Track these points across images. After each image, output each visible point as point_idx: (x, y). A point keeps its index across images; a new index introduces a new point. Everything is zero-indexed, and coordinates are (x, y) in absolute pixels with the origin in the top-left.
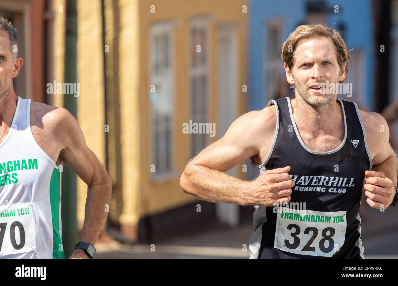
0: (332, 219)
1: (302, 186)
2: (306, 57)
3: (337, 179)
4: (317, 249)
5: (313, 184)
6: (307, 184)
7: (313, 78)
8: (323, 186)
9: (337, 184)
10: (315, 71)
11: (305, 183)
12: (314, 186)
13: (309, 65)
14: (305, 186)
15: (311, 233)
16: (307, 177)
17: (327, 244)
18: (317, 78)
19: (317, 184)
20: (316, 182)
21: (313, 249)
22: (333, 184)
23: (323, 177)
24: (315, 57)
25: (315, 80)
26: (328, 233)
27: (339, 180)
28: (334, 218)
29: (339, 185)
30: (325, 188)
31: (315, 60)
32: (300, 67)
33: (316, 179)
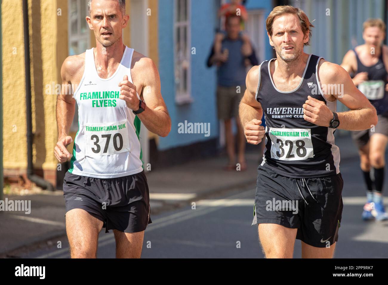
0: (300, 134)
1: (276, 115)
2: (279, 28)
3: (297, 109)
4: (296, 155)
5: (283, 113)
6: (278, 113)
7: (284, 42)
8: (290, 114)
9: (298, 112)
10: (285, 37)
11: (277, 113)
12: (284, 114)
13: (282, 33)
14: (277, 115)
15: (289, 145)
16: (278, 109)
17: (301, 151)
18: (287, 42)
19: (286, 113)
20: (284, 112)
21: (293, 156)
22: (295, 112)
23: (289, 108)
24: (285, 28)
25: (285, 44)
26: (300, 144)
27: (299, 109)
28: (301, 133)
29: (299, 113)
30: (291, 116)
31: (285, 30)
32: (276, 35)
33: (285, 110)
